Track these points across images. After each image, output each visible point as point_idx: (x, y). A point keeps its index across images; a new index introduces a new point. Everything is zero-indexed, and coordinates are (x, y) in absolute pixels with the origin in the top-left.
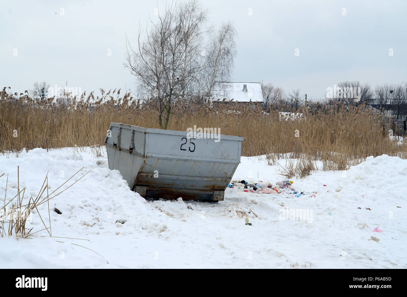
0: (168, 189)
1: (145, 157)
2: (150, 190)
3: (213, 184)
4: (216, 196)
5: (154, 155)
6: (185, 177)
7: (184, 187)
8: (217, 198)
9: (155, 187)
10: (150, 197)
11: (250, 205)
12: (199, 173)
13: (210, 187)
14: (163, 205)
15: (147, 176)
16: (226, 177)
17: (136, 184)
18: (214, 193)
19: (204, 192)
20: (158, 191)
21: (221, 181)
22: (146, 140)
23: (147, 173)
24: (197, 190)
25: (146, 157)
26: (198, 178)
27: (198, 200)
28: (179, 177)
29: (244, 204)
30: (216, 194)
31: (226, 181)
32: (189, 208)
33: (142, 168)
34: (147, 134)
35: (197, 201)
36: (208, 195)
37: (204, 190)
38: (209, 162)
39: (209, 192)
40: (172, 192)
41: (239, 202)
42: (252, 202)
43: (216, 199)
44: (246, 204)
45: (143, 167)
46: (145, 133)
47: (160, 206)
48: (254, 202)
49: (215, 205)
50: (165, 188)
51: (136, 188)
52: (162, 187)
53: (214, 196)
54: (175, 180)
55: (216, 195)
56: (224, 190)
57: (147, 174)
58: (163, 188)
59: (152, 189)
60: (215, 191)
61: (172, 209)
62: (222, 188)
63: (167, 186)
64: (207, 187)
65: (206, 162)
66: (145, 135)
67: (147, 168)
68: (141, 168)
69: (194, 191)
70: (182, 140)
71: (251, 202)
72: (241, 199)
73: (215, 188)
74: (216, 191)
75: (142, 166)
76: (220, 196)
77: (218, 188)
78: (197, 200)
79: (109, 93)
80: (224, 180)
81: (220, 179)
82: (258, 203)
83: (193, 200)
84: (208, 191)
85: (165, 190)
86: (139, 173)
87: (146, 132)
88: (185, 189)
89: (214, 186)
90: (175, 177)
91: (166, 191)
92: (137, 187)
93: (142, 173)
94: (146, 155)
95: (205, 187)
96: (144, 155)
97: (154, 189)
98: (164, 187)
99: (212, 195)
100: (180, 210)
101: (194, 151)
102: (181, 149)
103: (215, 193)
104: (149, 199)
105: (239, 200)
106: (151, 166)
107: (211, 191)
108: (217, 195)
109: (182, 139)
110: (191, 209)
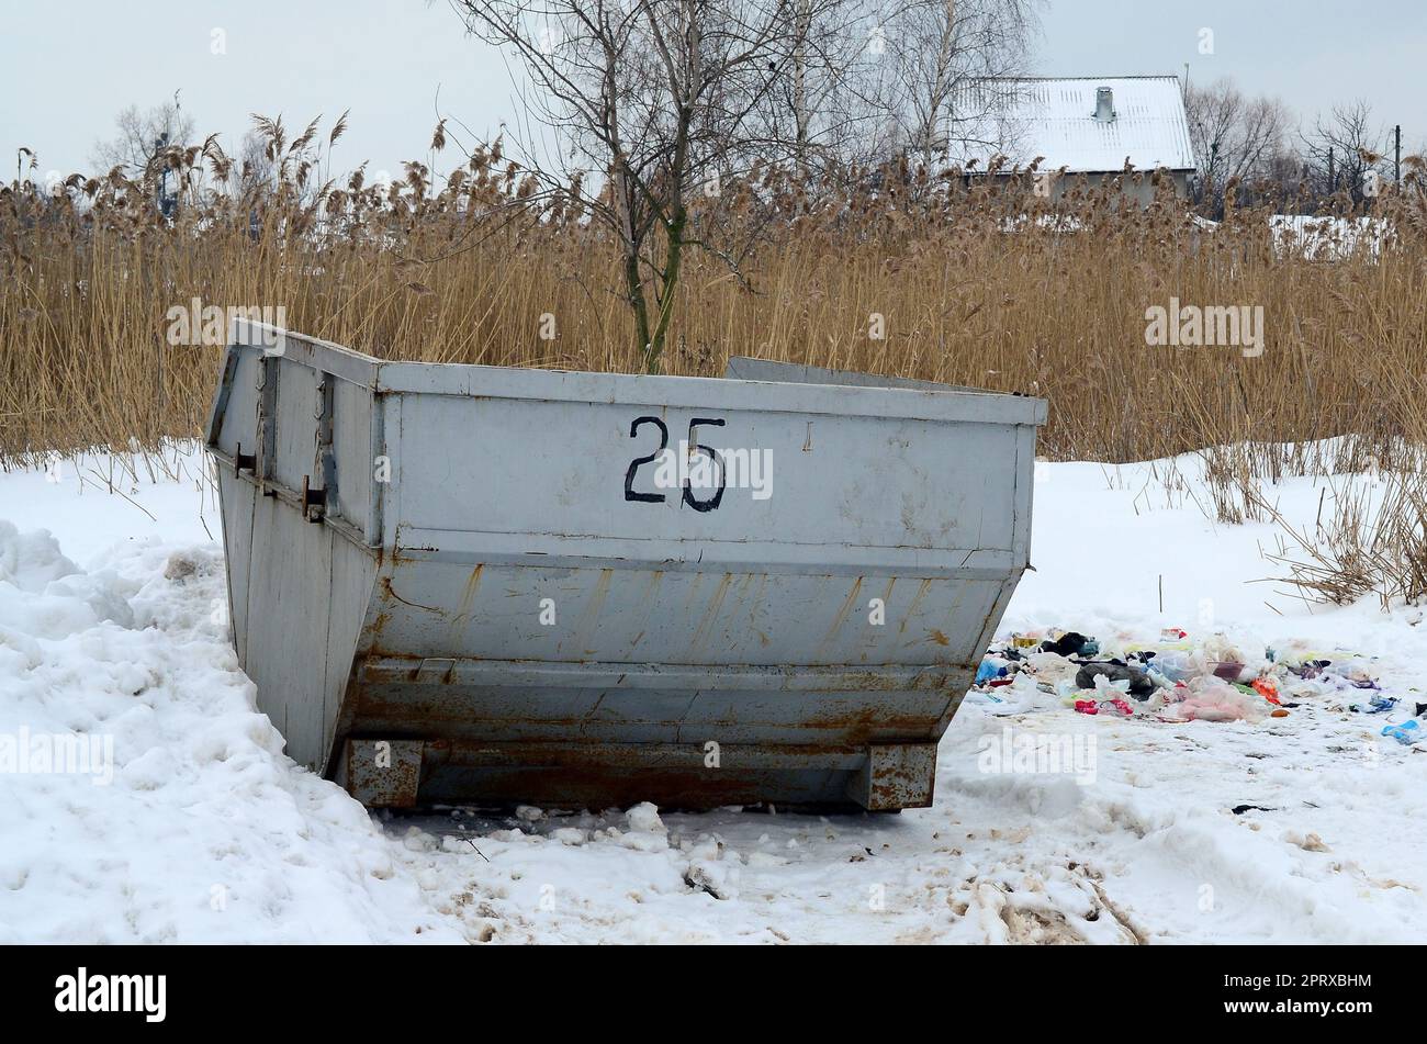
0: (568, 747)
1: (386, 557)
2: (446, 762)
3: (860, 709)
4: (882, 782)
5: (443, 542)
6: (665, 673)
7: (668, 732)
8: (886, 792)
9: (482, 743)
10: (454, 802)
11: (1103, 838)
12: (764, 641)
13: (844, 722)
14: (517, 870)
15: (414, 674)
16: (941, 662)
17: (353, 725)
18: (869, 757)
19: (804, 758)
20: (498, 762)
21: (913, 685)
22: (387, 441)
23: (412, 657)
24: (756, 745)
25: (395, 559)
26: (755, 677)
27: (772, 807)
28: (632, 674)
29: (1066, 830)
30: (884, 768)
31: (941, 684)
32: (690, 883)
33: (376, 625)
34: (391, 404)
35: (765, 811)
36: (830, 772)
37: (800, 748)
38: (826, 572)
39: (836, 756)
40: (598, 764)
41: (1030, 811)
42: (1114, 814)
43: (882, 802)
44: (1075, 833)
45: (381, 619)
46: (380, 396)
47: (496, 883)
48: (1124, 817)
49: (880, 837)
50: (545, 745)
51: (351, 753)
52: (524, 741)
53: (873, 781)
54: (604, 694)
55: (879, 775)
56: (936, 740)
57: (412, 666)
58: (533, 746)
59: (459, 752)
60: (873, 750)
61: (574, 901)
62: (923, 730)
63: (561, 730)
64: (820, 725)
65: (802, 570)
66: (381, 410)
67: (409, 629)
68: (367, 629)
69: (741, 753)
70: (633, 434)
71: (1104, 819)
72: (1042, 793)
73: (878, 731)
74: (882, 749)
75: (376, 615)
76: (906, 776)
77: (893, 730)
78: (766, 804)
79: (307, 138)
80: (927, 683)
81: (902, 677)
82: (1152, 830)
83: (739, 809)
84: (828, 749)
85: (550, 757)
86: (360, 658)
87: (382, 389)
88: (677, 742)
89: (866, 718)
90: (605, 677)
91: (555, 763)
92: (356, 743)
93: (383, 657)
94: (388, 541)
95: (807, 725)
96: (380, 540)
97: (471, 754)
98: (540, 740)
99: (856, 776)
100: (630, 907)
101: (715, 503)
102: (631, 496)
103: (874, 762)
104: (447, 813)
105: (1035, 804)
106: (435, 610)
107: (852, 752)
108: (889, 771)
109: (635, 424)
110: (707, 889)
